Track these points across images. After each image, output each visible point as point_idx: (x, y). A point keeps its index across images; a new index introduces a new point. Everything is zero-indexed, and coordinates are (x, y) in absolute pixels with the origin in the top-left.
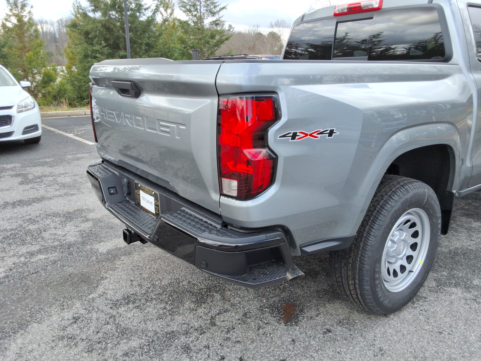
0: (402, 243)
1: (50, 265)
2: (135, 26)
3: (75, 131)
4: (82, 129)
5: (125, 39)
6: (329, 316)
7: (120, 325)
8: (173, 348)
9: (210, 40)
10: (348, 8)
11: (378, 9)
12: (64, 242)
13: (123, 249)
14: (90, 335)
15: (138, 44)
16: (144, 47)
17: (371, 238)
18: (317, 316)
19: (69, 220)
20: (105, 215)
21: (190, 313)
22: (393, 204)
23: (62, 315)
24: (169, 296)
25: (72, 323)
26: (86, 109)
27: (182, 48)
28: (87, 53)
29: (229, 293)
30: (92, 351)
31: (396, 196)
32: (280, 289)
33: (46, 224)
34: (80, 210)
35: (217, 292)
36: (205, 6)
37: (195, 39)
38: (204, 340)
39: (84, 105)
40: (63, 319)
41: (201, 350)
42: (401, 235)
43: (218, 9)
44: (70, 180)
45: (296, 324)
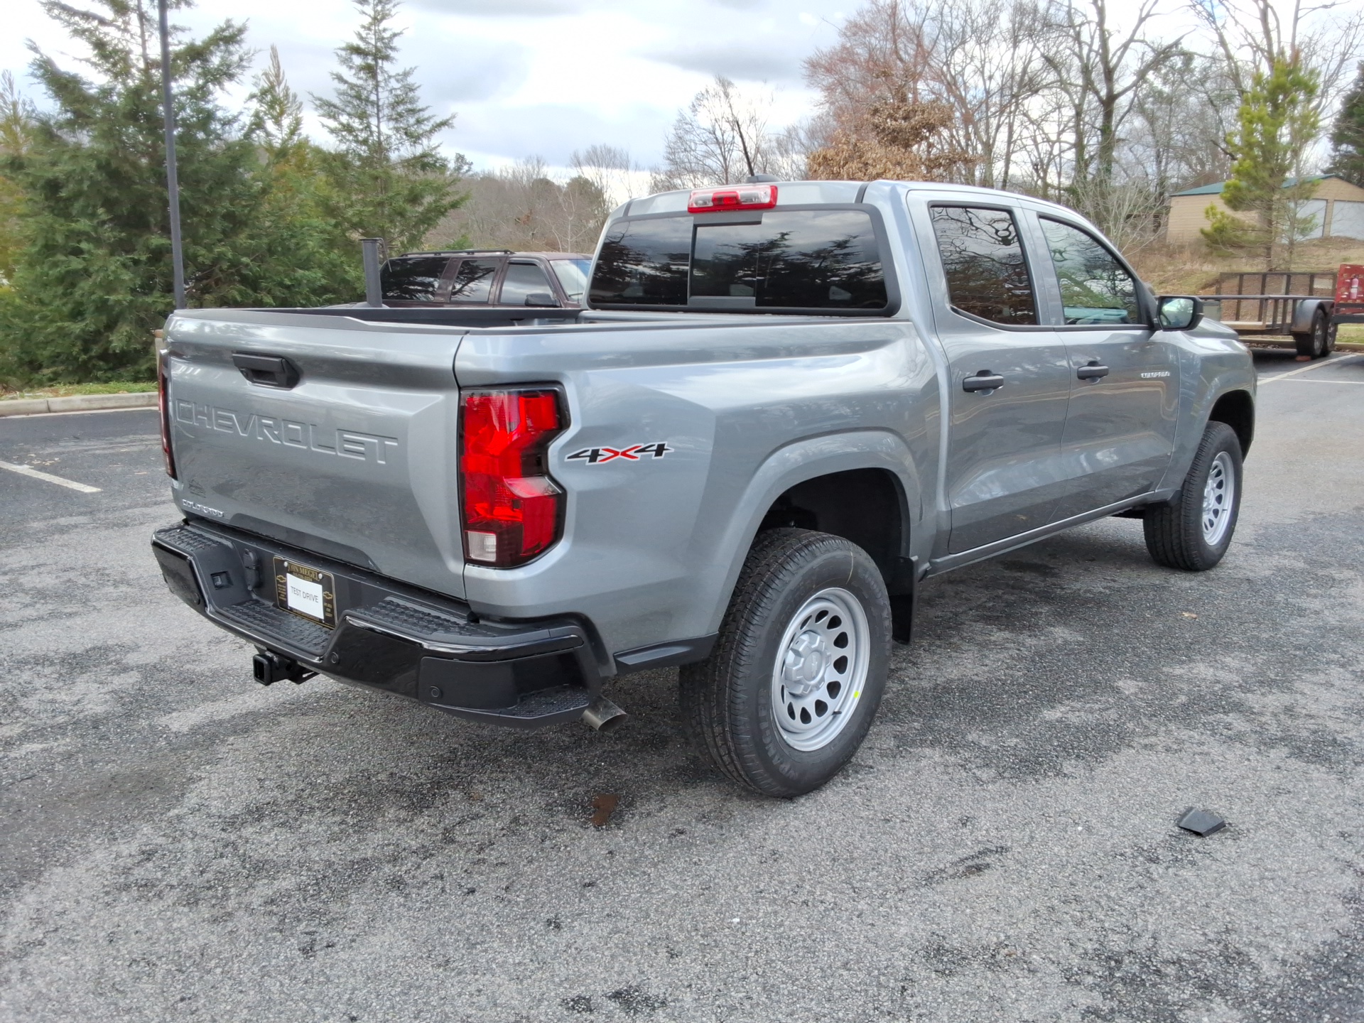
0: (815, 656)
1: (59, 763)
2: (193, 167)
3: (32, 459)
4: (49, 450)
5: (165, 203)
6: (683, 809)
7: (250, 857)
8: (369, 884)
9: (408, 207)
10: (714, 200)
11: (770, 206)
12: (81, 716)
13: (229, 722)
14: (185, 878)
15: (202, 216)
16: (218, 225)
17: (749, 642)
18: (661, 809)
19: (78, 670)
20: (166, 657)
21: (399, 826)
22: (787, 579)
23: (114, 849)
24: (349, 801)
25: (142, 861)
26: (50, 395)
27: (329, 228)
28: (54, 239)
29: (481, 787)
30: (196, 902)
31: (792, 564)
32: (589, 773)
33: (21, 681)
34: (100, 648)
35: (455, 788)
36: (390, 119)
37: (365, 204)
38: (431, 867)
39: (41, 384)
40: (118, 856)
41: (425, 883)
42: (812, 642)
43: (426, 127)
44: (57, 581)
45: (619, 826)
